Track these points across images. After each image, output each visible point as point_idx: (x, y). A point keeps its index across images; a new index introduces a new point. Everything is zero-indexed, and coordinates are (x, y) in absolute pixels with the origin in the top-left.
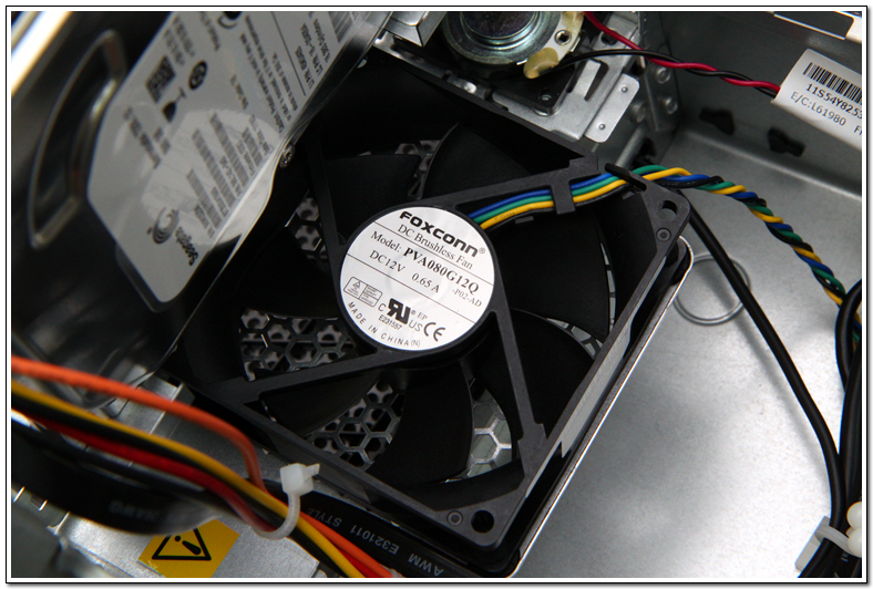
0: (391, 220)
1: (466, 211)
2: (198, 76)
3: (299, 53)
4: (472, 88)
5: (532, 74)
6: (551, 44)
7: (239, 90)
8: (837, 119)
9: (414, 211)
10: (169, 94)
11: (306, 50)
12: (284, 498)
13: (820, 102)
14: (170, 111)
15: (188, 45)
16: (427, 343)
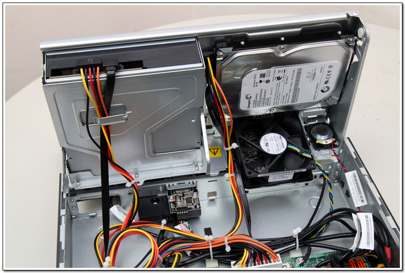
0: (278, 135)
1: (288, 143)
2: (268, 81)
3: (284, 97)
4: (309, 139)
5: (317, 142)
6: (324, 141)
7: (272, 91)
8: (351, 184)
9: (282, 137)
10: (262, 79)
11: (285, 98)
12: (231, 146)
13: (351, 179)
14: (261, 81)
15: (269, 76)
16: (266, 151)
